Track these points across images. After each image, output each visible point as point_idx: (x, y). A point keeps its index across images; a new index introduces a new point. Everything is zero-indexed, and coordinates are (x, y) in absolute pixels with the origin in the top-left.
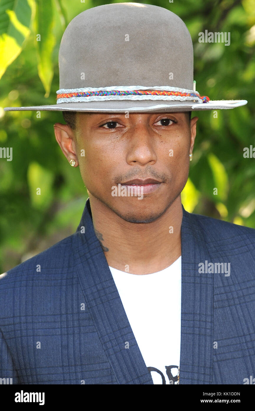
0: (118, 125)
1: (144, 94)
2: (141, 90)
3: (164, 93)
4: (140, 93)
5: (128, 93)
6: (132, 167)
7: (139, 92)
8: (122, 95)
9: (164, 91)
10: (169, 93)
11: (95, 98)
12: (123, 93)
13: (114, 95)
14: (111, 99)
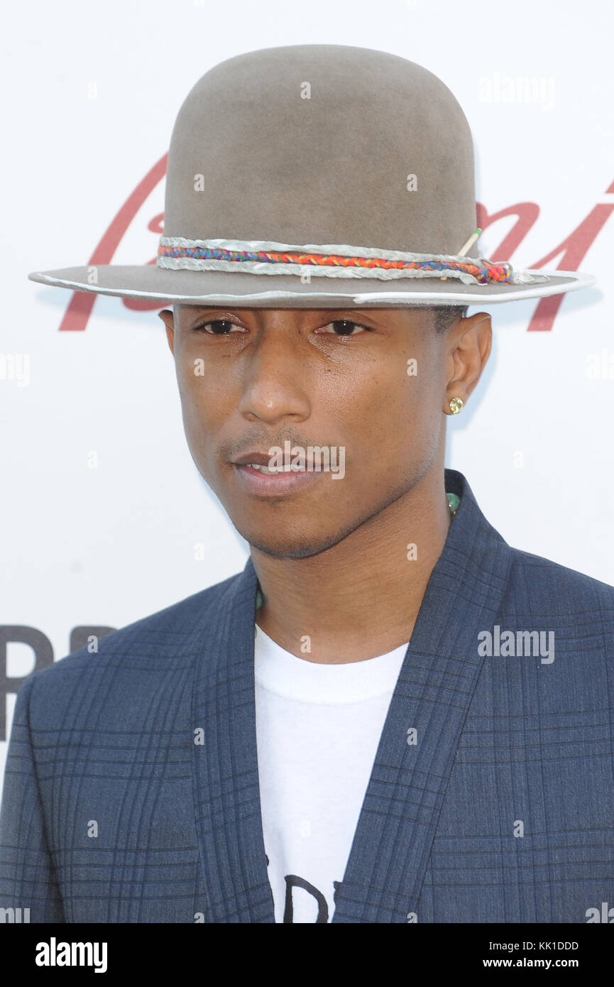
0: (234, 328)
1: (280, 262)
2: (273, 252)
3: (330, 260)
4: (270, 258)
5: (244, 257)
6: (250, 425)
7: (269, 256)
8: (232, 260)
9: (334, 256)
10: (347, 260)
11: (186, 263)
12: (236, 255)
13: (219, 258)
14: (212, 268)
